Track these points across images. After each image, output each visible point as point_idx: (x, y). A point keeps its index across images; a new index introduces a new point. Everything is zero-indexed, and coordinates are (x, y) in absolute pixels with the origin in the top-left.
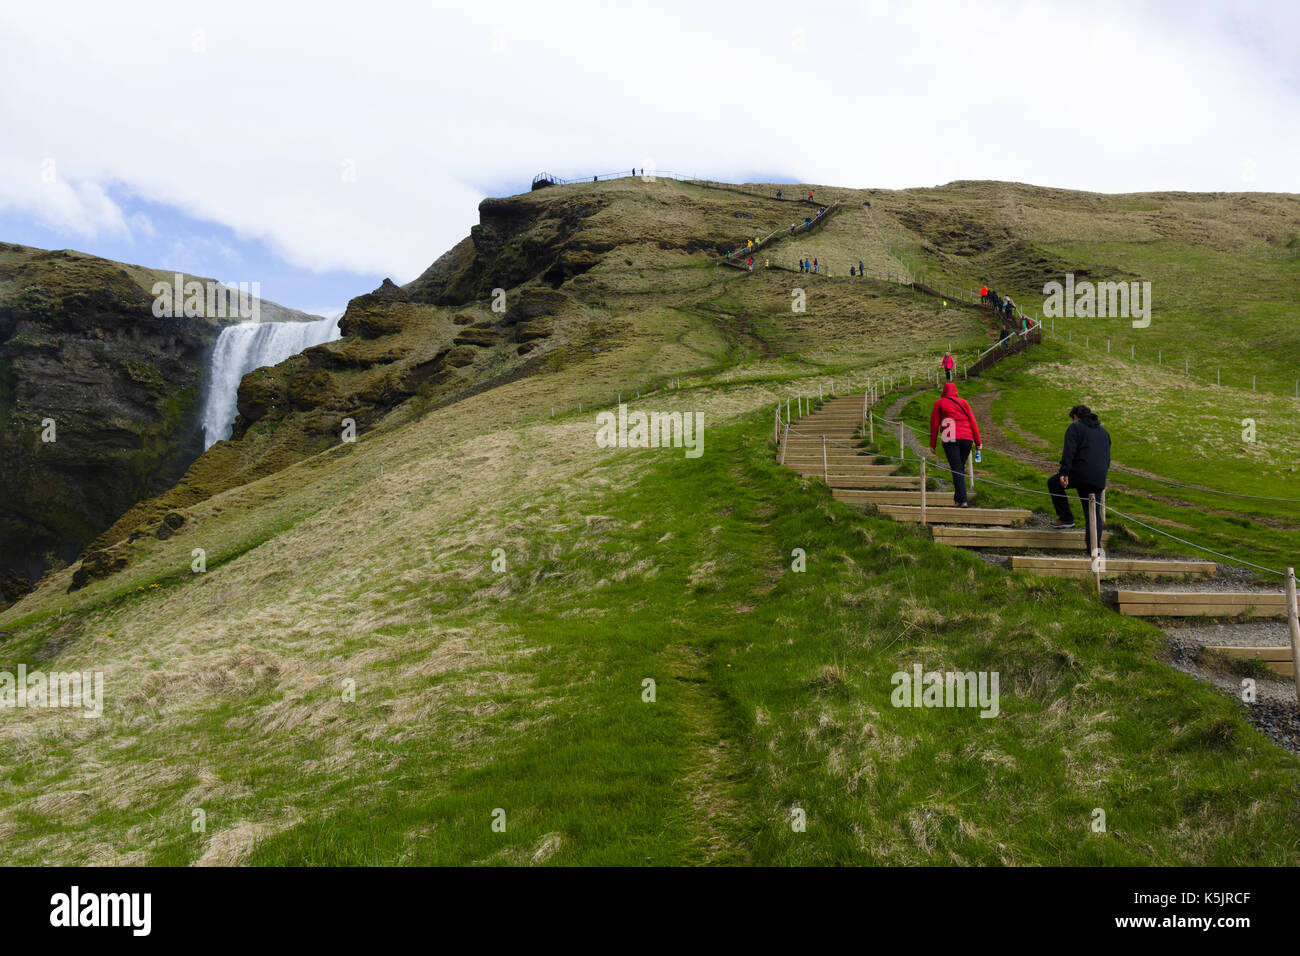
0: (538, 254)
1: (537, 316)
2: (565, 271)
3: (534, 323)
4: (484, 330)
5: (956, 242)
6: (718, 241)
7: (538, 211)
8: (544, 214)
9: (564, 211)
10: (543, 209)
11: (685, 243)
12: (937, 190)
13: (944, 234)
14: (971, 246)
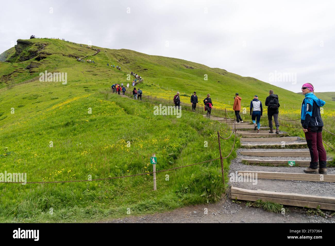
0: (33, 54)
1: (35, 67)
2: (40, 58)
3: (33, 69)
4: (21, 70)
5: (123, 61)
6: (75, 55)
7: (32, 44)
8: (34, 45)
9: (39, 45)
10: (34, 44)
11: (68, 55)
12: (119, 50)
13: (120, 59)
14: (126, 62)
